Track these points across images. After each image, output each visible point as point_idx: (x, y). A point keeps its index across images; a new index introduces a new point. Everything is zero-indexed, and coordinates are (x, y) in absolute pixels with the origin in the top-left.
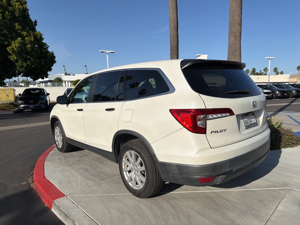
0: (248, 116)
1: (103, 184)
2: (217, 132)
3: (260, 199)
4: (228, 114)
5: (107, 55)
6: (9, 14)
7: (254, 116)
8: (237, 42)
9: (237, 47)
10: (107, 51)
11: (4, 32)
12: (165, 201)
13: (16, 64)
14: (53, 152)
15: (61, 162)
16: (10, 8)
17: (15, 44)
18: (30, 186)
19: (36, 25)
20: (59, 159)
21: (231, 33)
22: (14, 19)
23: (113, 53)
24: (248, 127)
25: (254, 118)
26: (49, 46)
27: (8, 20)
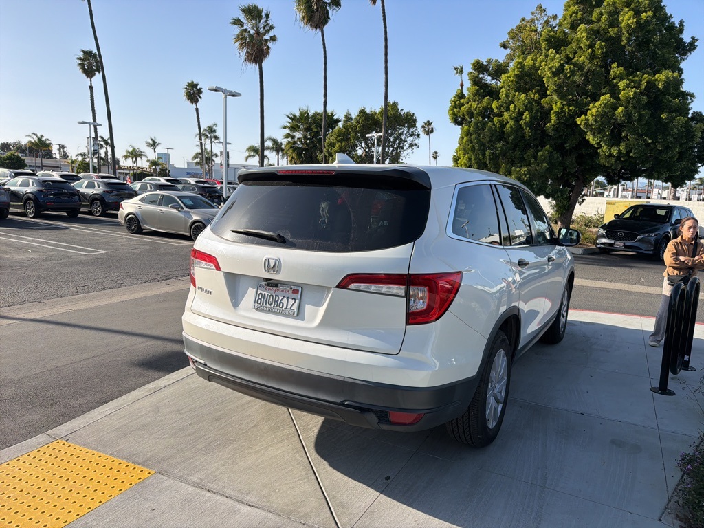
0: (275, 288)
2: (203, 290)
13: (599, 151)
25: (293, 299)
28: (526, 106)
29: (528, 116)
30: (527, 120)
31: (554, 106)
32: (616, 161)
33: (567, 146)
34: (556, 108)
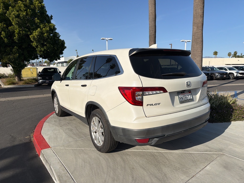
0: (183, 93)
1: (79, 141)
2: (152, 105)
3: (193, 160)
4: (162, 92)
5: (107, 42)
6: (30, 11)
7: (190, 94)
8: (200, 31)
9: (199, 35)
10: (107, 39)
11: (28, 25)
12: (119, 156)
13: (36, 49)
14: (52, 116)
15: (56, 124)
16: (32, 6)
17: (36, 33)
18: (31, 139)
19: (52, 19)
20: (55, 121)
21: (194, 24)
22: (34, 14)
23: (112, 40)
24: (182, 102)
25: (190, 95)
26: (60, 36)
27: (29, 15)
28: (2, 29)
29: (4, 33)
30: (4, 35)
31: (15, 30)
32: (43, 53)
33: (24, 47)
34: (17, 31)
